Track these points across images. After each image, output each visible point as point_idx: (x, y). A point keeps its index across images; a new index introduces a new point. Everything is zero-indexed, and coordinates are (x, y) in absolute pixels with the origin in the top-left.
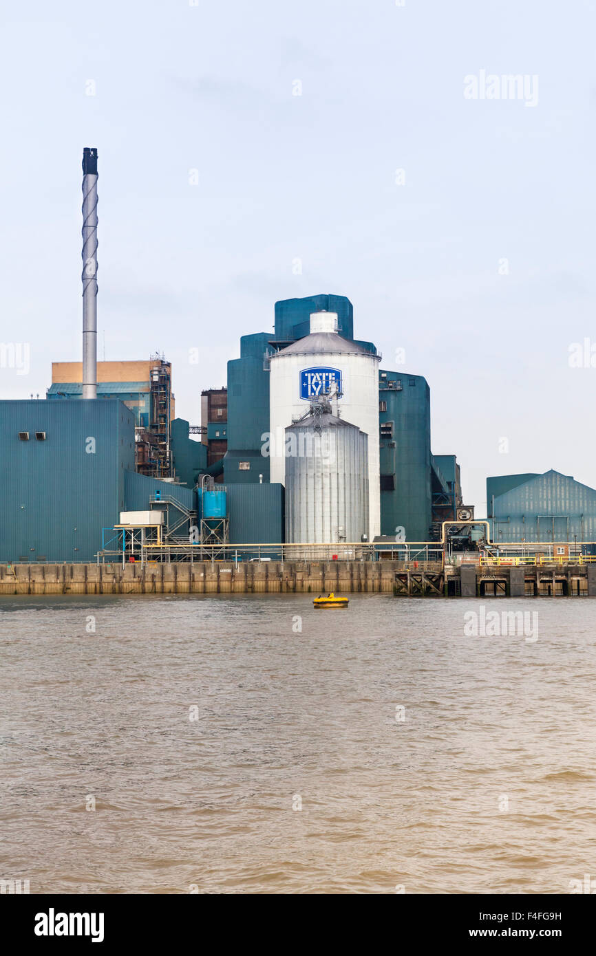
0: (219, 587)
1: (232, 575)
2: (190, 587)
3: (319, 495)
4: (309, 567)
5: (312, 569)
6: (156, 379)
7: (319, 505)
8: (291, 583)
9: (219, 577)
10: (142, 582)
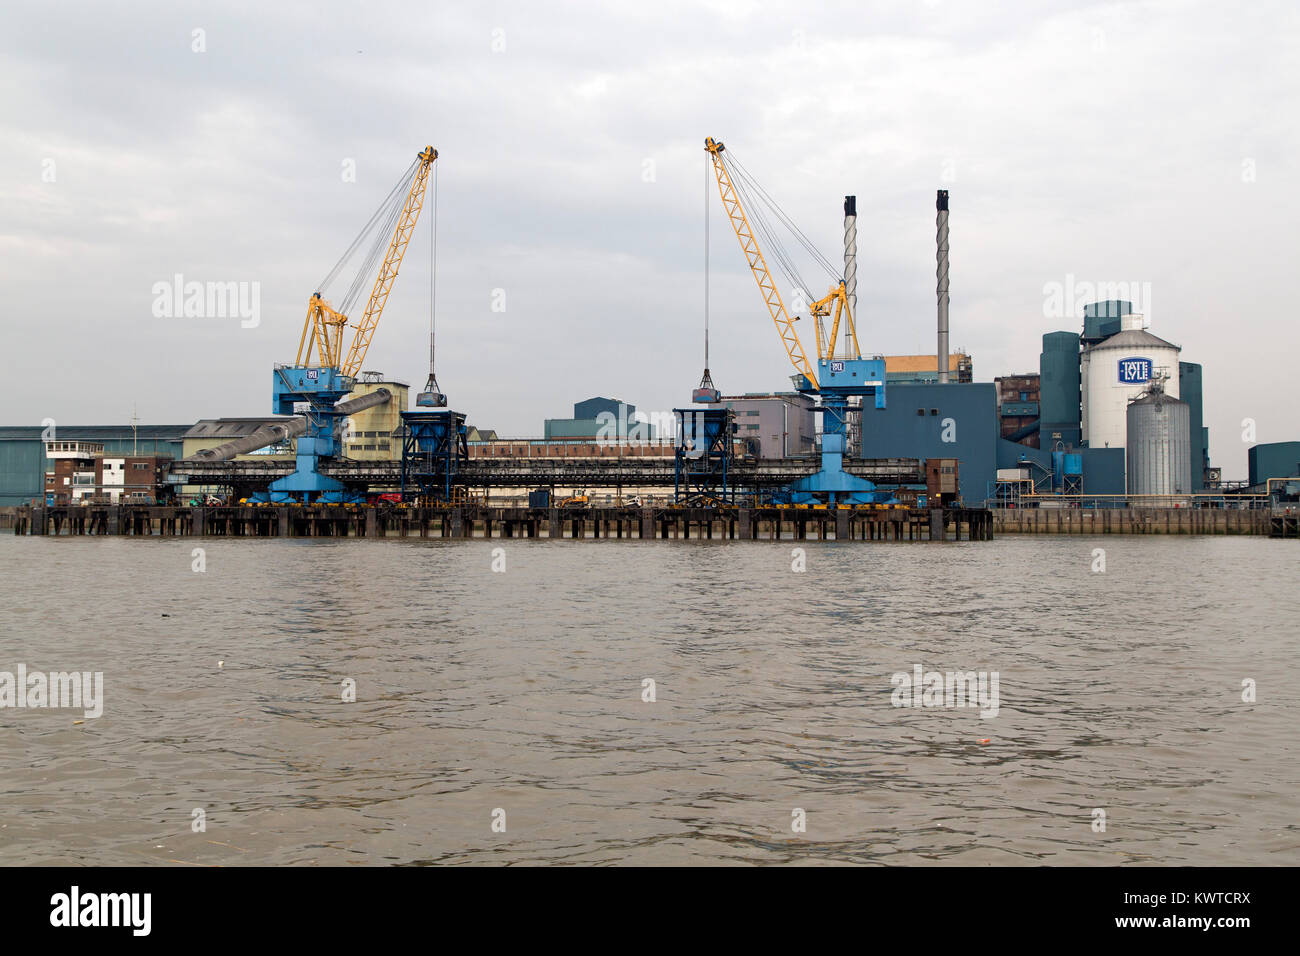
0: (1082, 528)
1: (1093, 519)
2: (1059, 528)
3: (1160, 457)
4: (1156, 514)
5: (1159, 515)
6: (962, 368)
7: (1160, 465)
8: (1141, 526)
9: (1082, 520)
10: (1020, 524)
